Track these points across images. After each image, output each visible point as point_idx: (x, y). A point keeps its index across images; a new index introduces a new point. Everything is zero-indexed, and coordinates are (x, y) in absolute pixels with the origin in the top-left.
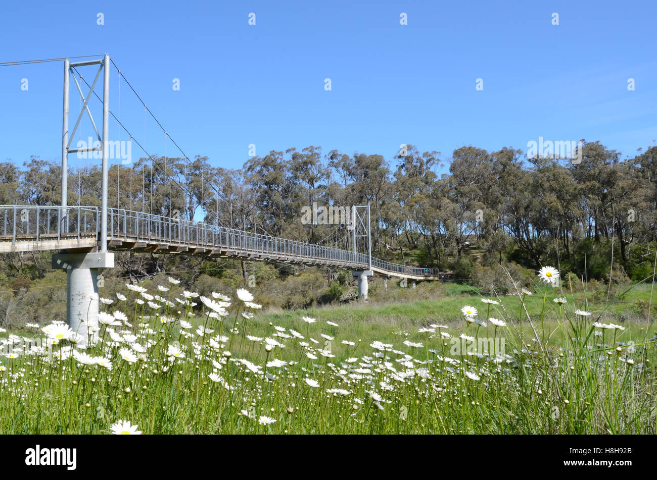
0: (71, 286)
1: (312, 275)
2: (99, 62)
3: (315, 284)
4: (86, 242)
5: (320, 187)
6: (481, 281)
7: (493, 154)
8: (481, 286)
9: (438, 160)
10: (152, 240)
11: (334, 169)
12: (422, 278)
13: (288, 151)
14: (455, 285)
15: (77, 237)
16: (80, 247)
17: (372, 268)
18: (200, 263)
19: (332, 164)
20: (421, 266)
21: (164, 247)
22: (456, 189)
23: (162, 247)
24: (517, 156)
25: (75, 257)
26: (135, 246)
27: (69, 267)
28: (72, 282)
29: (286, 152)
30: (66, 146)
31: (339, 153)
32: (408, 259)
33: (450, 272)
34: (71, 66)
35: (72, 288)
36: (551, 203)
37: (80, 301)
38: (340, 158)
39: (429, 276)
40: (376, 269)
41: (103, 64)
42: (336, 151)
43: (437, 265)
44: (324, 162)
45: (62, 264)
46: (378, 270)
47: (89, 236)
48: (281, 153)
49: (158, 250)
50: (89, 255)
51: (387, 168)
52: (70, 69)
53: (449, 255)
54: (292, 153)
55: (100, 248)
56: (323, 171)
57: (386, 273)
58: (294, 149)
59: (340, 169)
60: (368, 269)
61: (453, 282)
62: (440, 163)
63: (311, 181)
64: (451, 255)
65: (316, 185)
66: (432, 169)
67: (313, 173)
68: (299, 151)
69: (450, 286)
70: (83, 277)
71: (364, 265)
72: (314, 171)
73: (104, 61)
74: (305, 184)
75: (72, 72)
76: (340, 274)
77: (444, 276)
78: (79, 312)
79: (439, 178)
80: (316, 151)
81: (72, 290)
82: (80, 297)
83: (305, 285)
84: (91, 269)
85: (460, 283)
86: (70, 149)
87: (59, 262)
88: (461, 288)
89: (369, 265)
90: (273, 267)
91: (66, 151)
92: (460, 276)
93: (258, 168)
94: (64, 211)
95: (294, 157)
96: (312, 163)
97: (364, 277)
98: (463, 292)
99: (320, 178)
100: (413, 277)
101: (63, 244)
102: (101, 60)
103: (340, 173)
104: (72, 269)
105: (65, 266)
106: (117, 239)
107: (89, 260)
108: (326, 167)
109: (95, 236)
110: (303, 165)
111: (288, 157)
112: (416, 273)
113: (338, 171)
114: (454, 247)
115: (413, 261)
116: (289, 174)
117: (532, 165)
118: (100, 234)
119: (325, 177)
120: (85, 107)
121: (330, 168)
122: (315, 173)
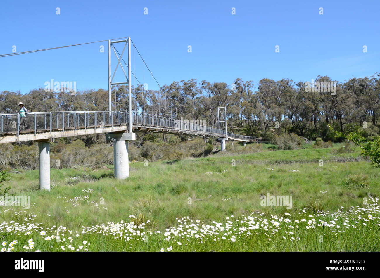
0: (116, 149)
1: (199, 140)
2: (126, 41)
3: (200, 145)
4: (123, 128)
5: (197, 98)
6: (278, 142)
7: (278, 82)
8: (277, 145)
9: (253, 85)
10: (147, 126)
11: (203, 89)
12: (249, 141)
13: (181, 81)
14: (264, 144)
15: (119, 125)
16: (121, 130)
17: (227, 137)
18: (143, 135)
19: (203, 87)
20: (247, 135)
21: (152, 129)
22: (263, 98)
23: (151, 130)
24: (291, 82)
25: (118, 135)
26: (141, 129)
27: (115, 140)
28: (117, 147)
29: (181, 82)
30: (110, 81)
31: (206, 82)
32: (241, 132)
33: (261, 138)
34: (112, 43)
35: (116, 150)
36: (309, 105)
37: (121, 156)
38: (206, 84)
39: (252, 140)
40: (229, 137)
41: (128, 42)
42: (205, 81)
43: (255, 135)
44: (199, 86)
45: (111, 138)
46: (230, 138)
47: (124, 125)
48: (178, 82)
49: (150, 131)
50: (124, 134)
51: (229, 89)
52: (111, 44)
53: (261, 130)
54: (183, 82)
55: (129, 131)
56: (198, 90)
57: (233, 139)
58: (184, 81)
59: (207, 89)
60: (226, 137)
61: (264, 143)
62: (254, 86)
63: (193, 95)
64: (262, 130)
65: (195, 97)
66: (250, 89)
67: (193, 91)
68: (186, 81)
69: (263, 145)
70: (122, 145)
71: (224, 135)
72: (194, 91)
73: (128, 40)
74: (190, 97)
75: (112, 46)
76: (210, 140)
77: (259, 140)
78: (121, 162)
79: (254, 93)
80: (195, 81)
81: (117, 151)
82: (121, 154)
83: (196, 145)
84: (125, 141)
85: (267, 143)
86: (112, 83)
87: (110, 137)
88: (268, 146)
89: (226, 135)
90: (178, 137)
91: (110, 84)
92: (266, 140)
93: (167, 90)
94: (110, 113)
95: (185, 84)
96: (193, 87)
97: (224, 141)
98: (269, 148)
99: (197, 94)
100: (245, 141)
101: (114, 129)
102: (126, 40)
103: (207, 91)
104: (117, 141)
105: (112, 139)
106: (135, 126)
107: (124, 137)
108: (200, 88)
109: (126, 125)
110: (188, 88)
111: (181, 84)
112: (245, 138)
113: (205, 90)
114: (263, 126)
115: (243, 133)
116: (182, 92)
117: (298, 87)
118: (128, 124)
119: (199, 93)
120: (119, 63)
121: (202, 89)
122: (195, 91)
